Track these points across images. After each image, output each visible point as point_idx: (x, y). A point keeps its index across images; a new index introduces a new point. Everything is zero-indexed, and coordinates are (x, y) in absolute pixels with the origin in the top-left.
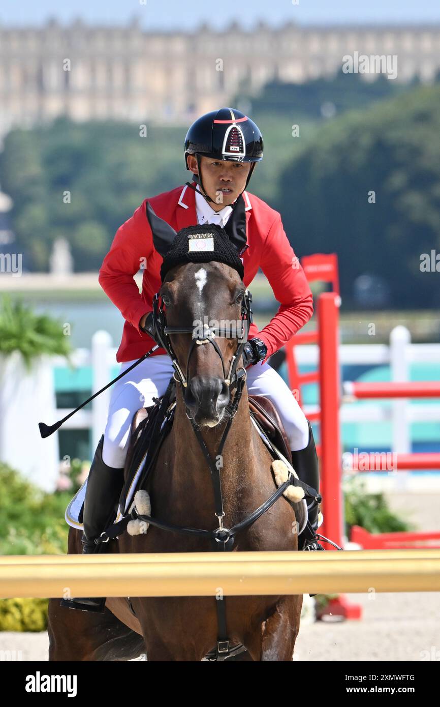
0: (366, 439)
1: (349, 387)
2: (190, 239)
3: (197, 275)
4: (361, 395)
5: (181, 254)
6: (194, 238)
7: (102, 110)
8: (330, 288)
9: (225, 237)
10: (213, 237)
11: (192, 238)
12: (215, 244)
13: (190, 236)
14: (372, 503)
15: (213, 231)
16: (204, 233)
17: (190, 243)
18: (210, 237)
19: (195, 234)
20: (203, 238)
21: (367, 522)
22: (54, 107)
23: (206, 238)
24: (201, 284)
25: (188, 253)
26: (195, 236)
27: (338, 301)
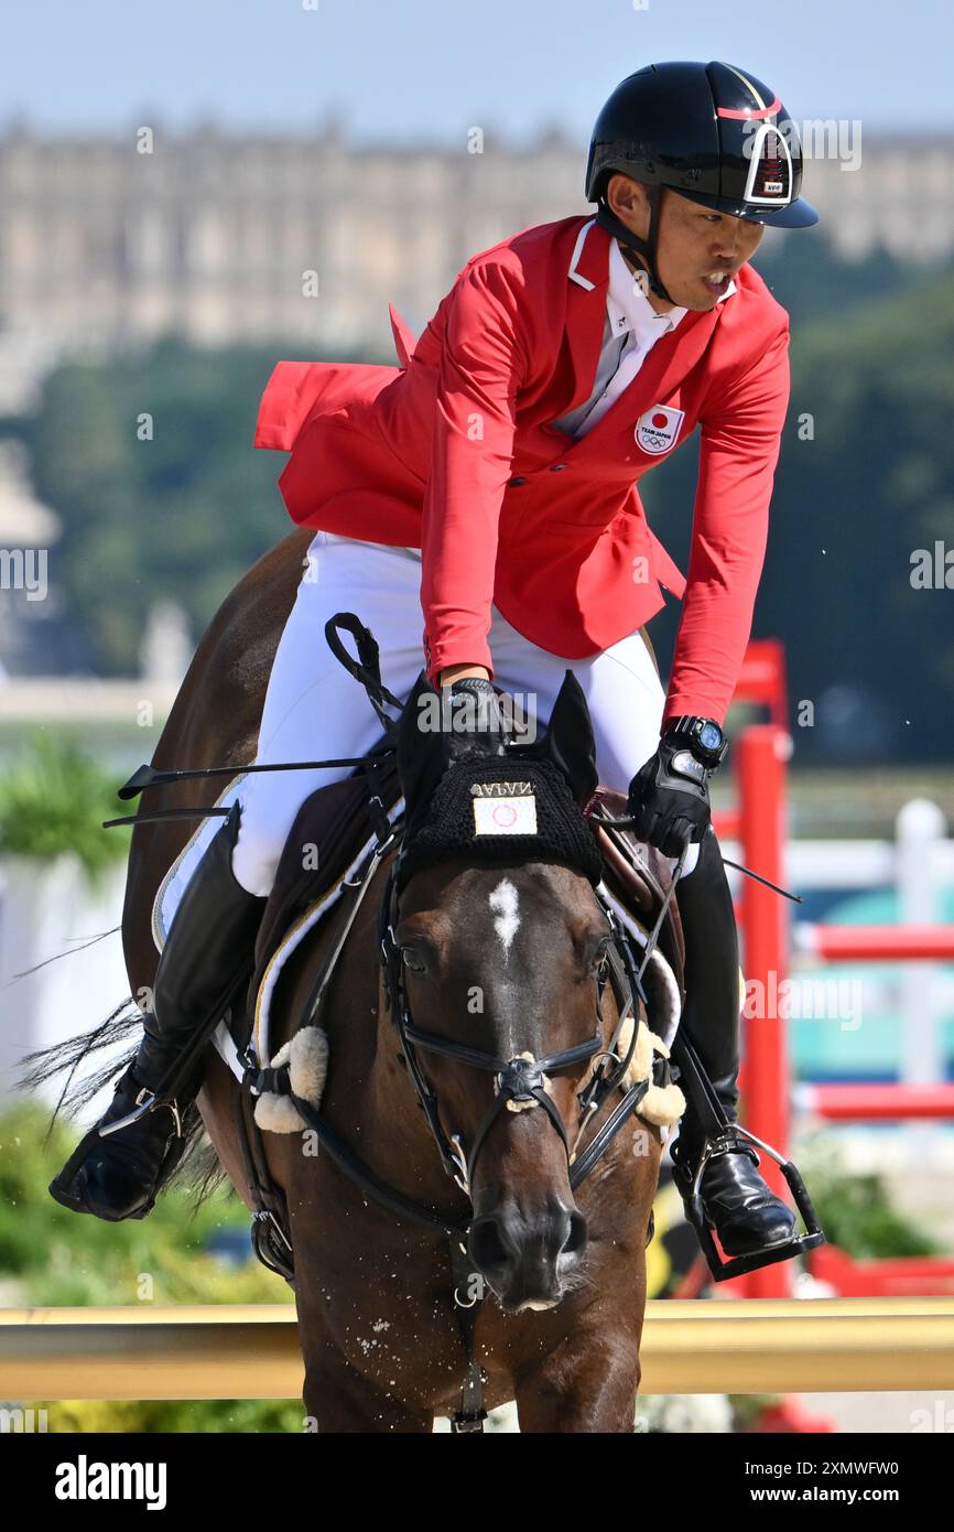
0: (844, 1053)
1: (808, 936)
2: (476, 796)
3: (494, 899)
4: (835, 955)
5: (456, 840)
6: (486, 796)
7: (259, 319)
8: (764, 716)
9: (564, 795)
10: (535, 794)
11: (481, 794)
12: (539, 814)
13: (476, 788)
14: (857, 1195)
15: (532, 774)
16: (511, 782)
17: (475, 807)
18: (526, 794)
19: (489, 782)
20: (508, 795)
21: (846, 1233)
22: (151, 312)
23: (515, 795)
24: (507, 928)
25: (474, 839)
26: (489, 789)
27: (783, 745)
